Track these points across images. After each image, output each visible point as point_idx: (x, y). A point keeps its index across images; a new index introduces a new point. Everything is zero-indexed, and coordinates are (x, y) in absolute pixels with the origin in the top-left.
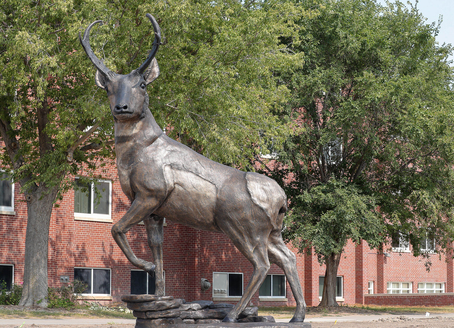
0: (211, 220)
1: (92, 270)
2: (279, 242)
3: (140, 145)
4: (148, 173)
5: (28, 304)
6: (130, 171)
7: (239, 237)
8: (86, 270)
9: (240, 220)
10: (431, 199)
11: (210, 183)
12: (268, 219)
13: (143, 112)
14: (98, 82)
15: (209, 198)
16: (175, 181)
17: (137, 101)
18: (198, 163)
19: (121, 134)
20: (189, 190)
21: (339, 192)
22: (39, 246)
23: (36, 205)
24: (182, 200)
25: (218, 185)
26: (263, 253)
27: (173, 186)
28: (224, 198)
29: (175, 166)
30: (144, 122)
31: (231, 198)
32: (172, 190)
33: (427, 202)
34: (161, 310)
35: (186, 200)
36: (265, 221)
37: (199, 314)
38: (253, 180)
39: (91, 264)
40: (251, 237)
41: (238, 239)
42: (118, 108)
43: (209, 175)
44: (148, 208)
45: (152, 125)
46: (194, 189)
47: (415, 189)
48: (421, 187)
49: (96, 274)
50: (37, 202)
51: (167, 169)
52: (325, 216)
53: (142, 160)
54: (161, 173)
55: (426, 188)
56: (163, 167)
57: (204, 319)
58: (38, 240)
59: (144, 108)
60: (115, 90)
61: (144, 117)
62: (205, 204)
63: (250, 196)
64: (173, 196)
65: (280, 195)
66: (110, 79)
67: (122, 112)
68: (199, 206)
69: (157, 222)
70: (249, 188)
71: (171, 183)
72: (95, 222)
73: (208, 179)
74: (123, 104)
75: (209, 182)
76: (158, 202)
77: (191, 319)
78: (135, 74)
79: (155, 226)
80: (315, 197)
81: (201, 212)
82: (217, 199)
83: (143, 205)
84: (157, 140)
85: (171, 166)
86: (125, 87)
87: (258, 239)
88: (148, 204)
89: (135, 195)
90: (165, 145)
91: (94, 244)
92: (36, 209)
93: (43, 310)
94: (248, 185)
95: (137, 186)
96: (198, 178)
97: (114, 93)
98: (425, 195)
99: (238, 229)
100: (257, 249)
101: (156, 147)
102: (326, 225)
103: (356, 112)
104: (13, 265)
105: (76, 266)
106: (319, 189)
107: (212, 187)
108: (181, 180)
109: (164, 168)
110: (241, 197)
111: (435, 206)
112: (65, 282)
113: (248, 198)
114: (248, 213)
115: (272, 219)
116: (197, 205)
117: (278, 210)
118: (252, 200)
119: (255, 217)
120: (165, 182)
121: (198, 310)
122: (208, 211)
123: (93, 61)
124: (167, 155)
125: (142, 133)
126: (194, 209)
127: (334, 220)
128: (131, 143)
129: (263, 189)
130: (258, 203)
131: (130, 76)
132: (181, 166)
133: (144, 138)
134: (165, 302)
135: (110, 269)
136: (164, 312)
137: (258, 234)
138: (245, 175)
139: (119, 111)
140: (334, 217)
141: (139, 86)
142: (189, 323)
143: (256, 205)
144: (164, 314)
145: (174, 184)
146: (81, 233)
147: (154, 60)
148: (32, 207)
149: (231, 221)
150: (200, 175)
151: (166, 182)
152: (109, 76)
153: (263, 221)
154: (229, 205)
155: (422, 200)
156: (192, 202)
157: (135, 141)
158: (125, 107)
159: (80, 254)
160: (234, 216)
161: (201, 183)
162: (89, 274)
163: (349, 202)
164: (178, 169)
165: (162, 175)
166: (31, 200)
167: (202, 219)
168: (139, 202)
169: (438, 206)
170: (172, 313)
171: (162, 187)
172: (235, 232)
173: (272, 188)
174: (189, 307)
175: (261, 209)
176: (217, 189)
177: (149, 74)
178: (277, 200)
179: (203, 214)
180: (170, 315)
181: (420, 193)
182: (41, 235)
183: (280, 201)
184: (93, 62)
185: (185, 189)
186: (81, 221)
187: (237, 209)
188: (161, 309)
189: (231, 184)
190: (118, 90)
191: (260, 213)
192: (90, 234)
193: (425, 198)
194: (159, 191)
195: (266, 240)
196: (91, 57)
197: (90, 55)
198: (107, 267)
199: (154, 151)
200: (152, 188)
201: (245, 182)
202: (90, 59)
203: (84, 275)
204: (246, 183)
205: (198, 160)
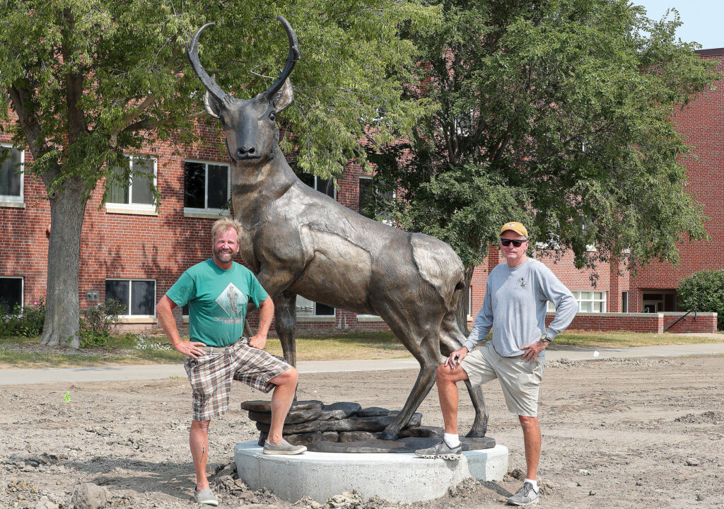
0: (364, 300)
1: (130, 282)
2: (453, 329)
3: (268, 198)
4: (278, 236)
5: (52, 343)
6: (254, 232)
7: (402, 324)
8: (121, 283)
9: (404, 302)
10: (603, 192)
11: (362, 251)
12: (442, 300)
13: (271, 151)
14: (209, 109)
15: (361, 270)
16: (316, 247)
17: (265, 138)
18: (347, 222)
19: (240, 182)
20: (335, 260)
21: (478, 181)
22: (68, 261)
23: (63, 204)
24: (324, 273)
25: (374, 252)
26: (434, 346)
27: (312, 254)
28: (383, 272)
29: (316, 227)
30: (273, 165)
31: (391, 270)
32: (312, 260)
33: (598, 196)
34: (296, 424)
35: (330, 273)
36: (437, 303)
37: (345, 424)
38: (421, 246)
39: (129, 274)
40: (417, 324)
41: (400, 328)
42: (242, 151)
43: (360, 238)
44: (279, 284)
45: (283, 168)
46: (341, 259)
47: (581, 178)
48: (591, 176)
49: (136, 287)
50: (65, 201)
51: (305, 230)
52: (458, 214)
53: (270, 218)
54: (296, 235)
55: (596, 176)
56: (299, 227)
57: (350, 431)
58: (65, 253)
59: (272, 146)
60: (235, 123)
61: (272, 158)
62: (355, 278)
63: (417, 269)
64: (312, 268)
65: (457, 267)
66: (227, 106)
67: (247, 157)
68: (348, 282)
69: (289, 300)
70: (415, 258)
71: (311, 251)
72: (135, 215)
73: (360, 244)
74: (248, 146)
75: (362, 248)
76: (292, 276)
77: (333, 431)
78: (262, 100)
79: (286, 305)
80: (445, 186)
81: (350, 290)
82: (373, 272)
83: (271, 281)
84: (290, 190)
85: (310, 226)
86: (248, 119)
87: (428, 327)
88: (279, 279)
89: (260, 266)
90: (302, 197)
91: (133, 246)
92: (63, 210)
93: (73, 353)
94: (415, 254)
95: (264, 254)
96: (346, 243)
97: (233, 127)
98: (596, 186)
99: (401, 314)
100: (425, 341)
101: (289, 200)
102: (461, 226)
103: (504, 72)
104: (22, 278)
105: (107, 277)
106: (451, 176)
107: (365, 255)
108: (323, 247)
109: (301, 229)
110: (405, 270)
111: (609, 202)
112: (94, 300)
113: (414, 271)
114: (414, 291)
115: (446, 300)
116: (345, 279)
117: (454, 287)
118: (420, 275)
119: (423, 297)
120: (302, 250)
121: (343, 418)
122: (360, 288)
123: (204, 81)
124: (304, 211)
125: (270, 180)
126: (340, 285)
127: (473, 221)
128: (255, 195)
129: (435, 259)
130: (428, 279)
131: (254, 103)
132: (323, 227)
133: (273, 188)
134: (301, 413)
135: (155, 280)
136: (300, 426)
137: (427, 320)
138: (409, 239)
139: (243, 155)
140: (472, 217)
141: (266, 117)
142: (331, 437)
143: (426, 282)
144: (300, 429)
145: (315, 251)
146: (116, 232)
147: (288, 81)
148: (57, 207)
149: (391, 302)
150: (349, 239)
151: (304, 249)
152: (225, 103)
153: (434, 303)
154: (388, 281)
155: (592, 193)
156: (338, 276)
157: (260, 192)
158: (252, 151)
159: (114, 260)
160: (395, 296)
161: (352, 251)
162: (126, 287)
163: (492, 196)
164: (319, 230)
165: (298, 240)
166: (57, 198)
167: (350, 298)
168: (266, 275)
169: (613, 203)
170: (310, 427)
171: (298, 256)
172: (396, 317)
173: (447, 257)
174: (331, 415)
175: (432, 287)
176: (372, 258)
177: (280, 98)
178: (454, 273)
179: (352, 292)
180: (308, 429)
181: (588, 183)
182: (70, 246)
183: (457, 275)
184: (203, 83)
185: (329, 259)
186: (116, 214)
187: (400, 286)
188: (296, 422)
189: (391, 252)
190: (240, 123)
191: (430, 292)
192: (128, 232)
193: (596, 191)
194: (294, 261)
195: (438, 328)
196: (201, 76)
197: (199, 73)
198: (151, 278)
199: (287, 205)
200: (285, 258)
201: (411, 249)
202: (200, 78)
203: (119, 289)
204: (412, 251)
205: (346, 218)
